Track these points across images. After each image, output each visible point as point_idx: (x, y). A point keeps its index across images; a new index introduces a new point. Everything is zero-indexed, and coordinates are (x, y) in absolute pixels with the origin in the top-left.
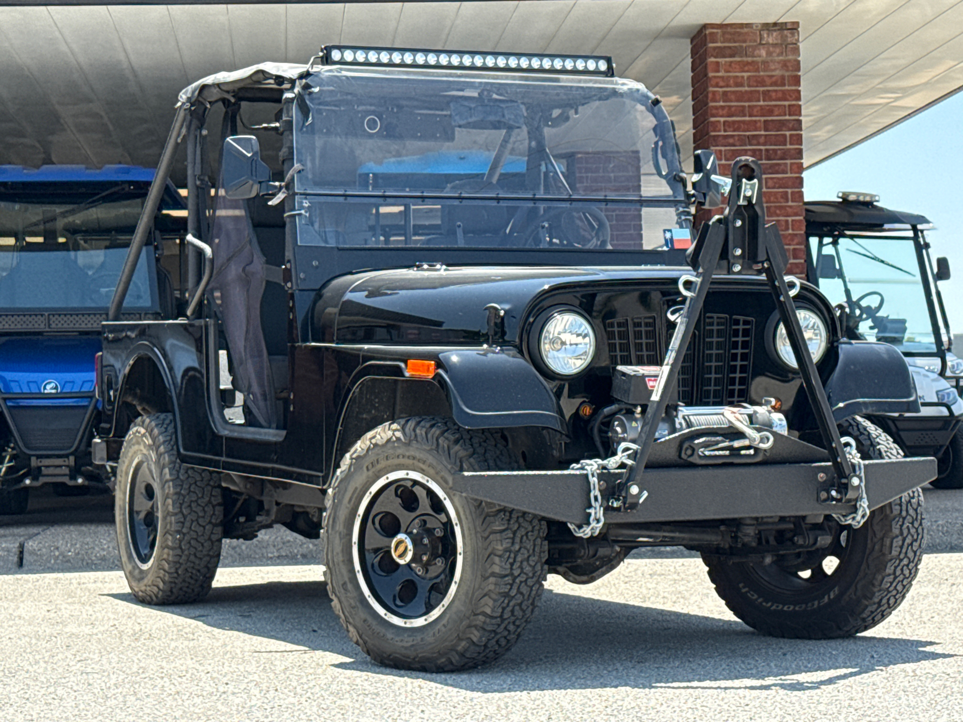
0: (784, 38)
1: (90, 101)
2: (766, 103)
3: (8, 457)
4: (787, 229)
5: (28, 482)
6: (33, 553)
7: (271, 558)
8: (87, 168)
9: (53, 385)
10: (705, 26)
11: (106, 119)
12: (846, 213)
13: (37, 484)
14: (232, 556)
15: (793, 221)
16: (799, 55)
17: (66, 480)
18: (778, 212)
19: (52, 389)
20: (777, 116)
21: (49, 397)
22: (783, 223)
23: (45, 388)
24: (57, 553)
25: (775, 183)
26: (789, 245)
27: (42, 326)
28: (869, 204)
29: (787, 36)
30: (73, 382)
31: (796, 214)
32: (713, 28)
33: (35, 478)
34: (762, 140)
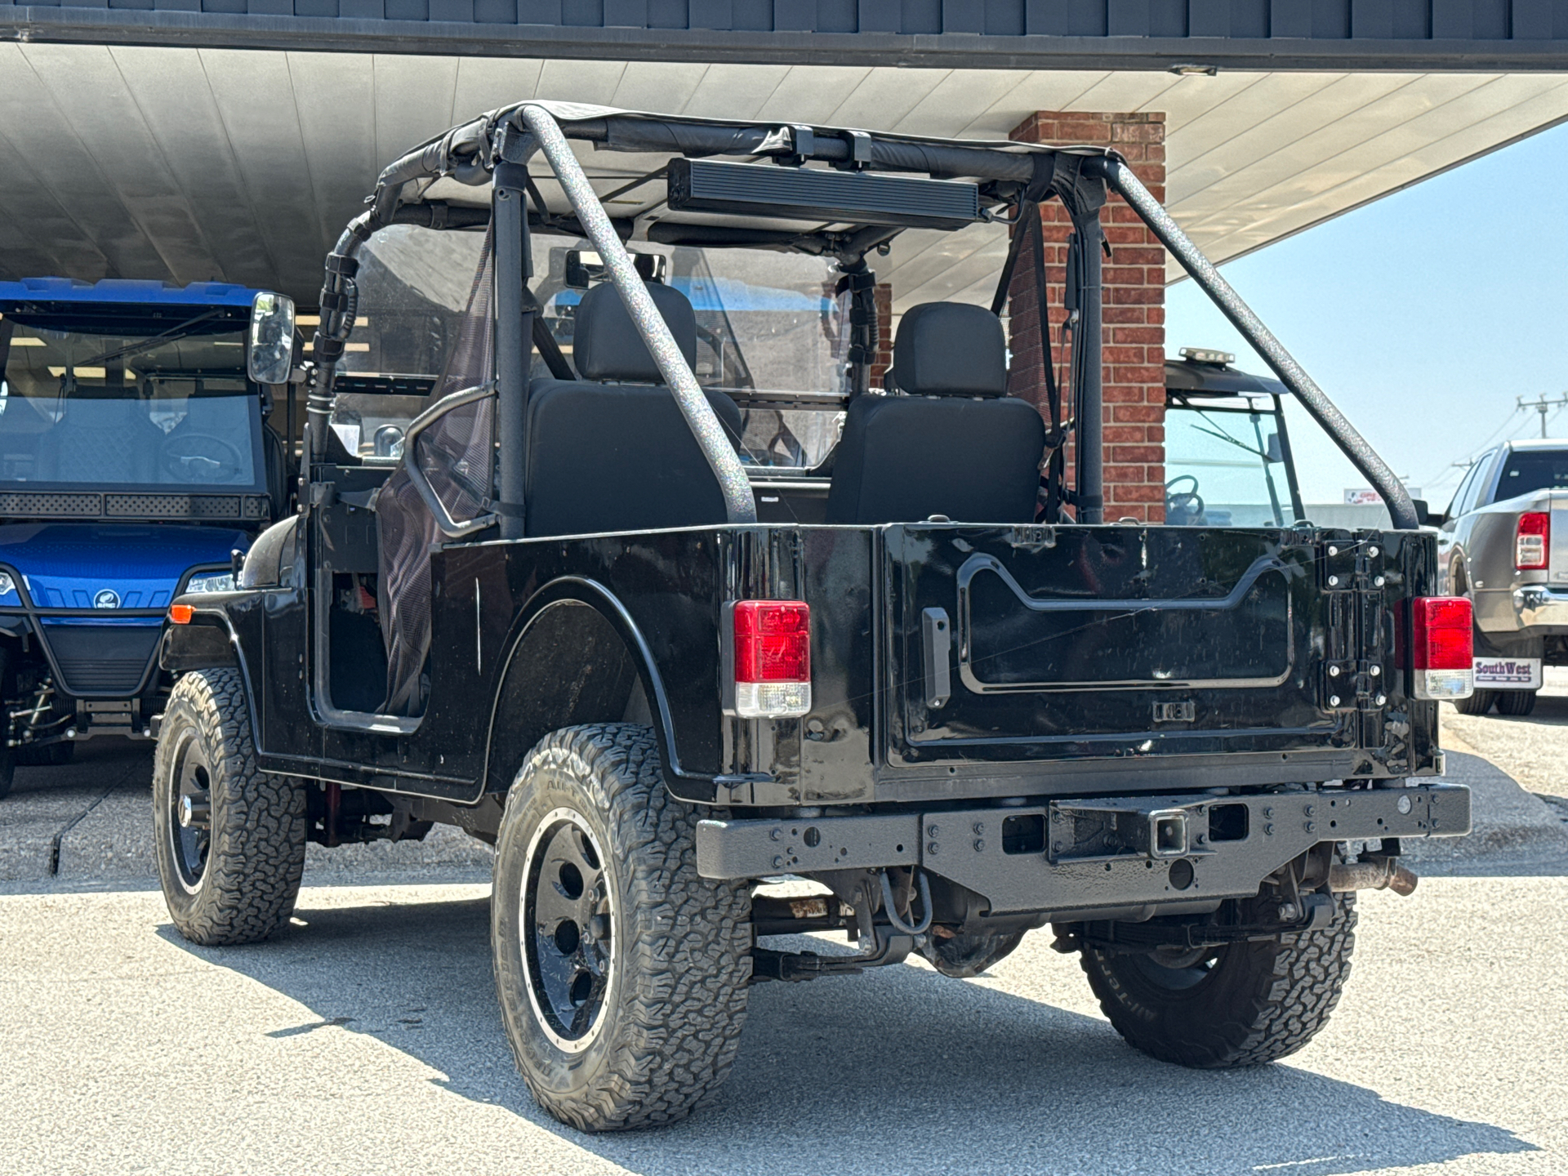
0: (1144, 135)
1: (171, 192)
2: (1116, 225)
3: (42, 697)
4: (1142, 400)
5: (71, 734)
6: (74, 853)
7: (428, 864)
8: (164, 286)
9: (110, 596)
10: (1036, 115)
11: (192, 220)
12: (1191, 377)
13: (83, 737)
14: (370, 861)
15: (1149, 389)
16: (1164, 160)
17: (127, 731)
18: (1129, 375)
19: (108, 602)
20: (1132, 242)
21: (105, 613)
22: (1136, 391)
23: (98, 601)
24: (110, 854)
25: (1127, 336)
26: (1144, 421)
27: (96, 511)
28: (1219, 366)
29: (1147, 133)
30: (140, 593)
31: (1154, 380)
32: (1047, 118)
33: (81, 729)
34: (1110, 275)
